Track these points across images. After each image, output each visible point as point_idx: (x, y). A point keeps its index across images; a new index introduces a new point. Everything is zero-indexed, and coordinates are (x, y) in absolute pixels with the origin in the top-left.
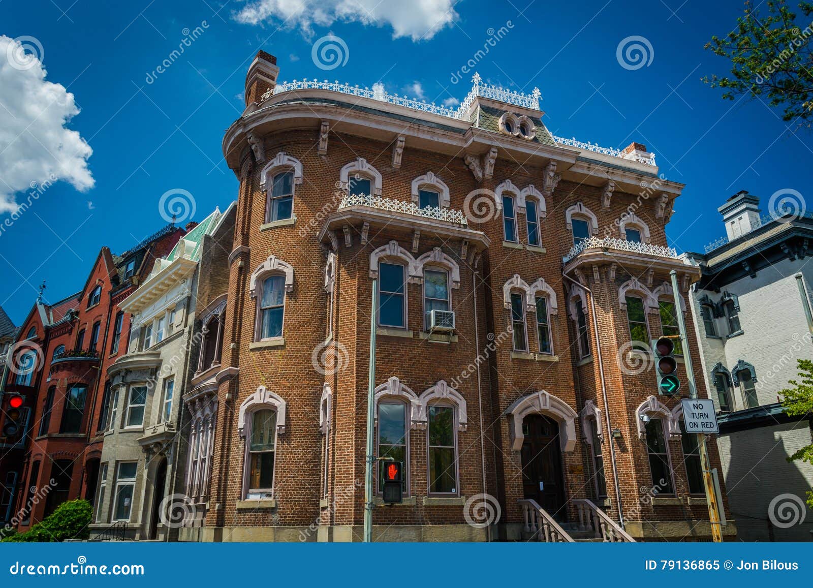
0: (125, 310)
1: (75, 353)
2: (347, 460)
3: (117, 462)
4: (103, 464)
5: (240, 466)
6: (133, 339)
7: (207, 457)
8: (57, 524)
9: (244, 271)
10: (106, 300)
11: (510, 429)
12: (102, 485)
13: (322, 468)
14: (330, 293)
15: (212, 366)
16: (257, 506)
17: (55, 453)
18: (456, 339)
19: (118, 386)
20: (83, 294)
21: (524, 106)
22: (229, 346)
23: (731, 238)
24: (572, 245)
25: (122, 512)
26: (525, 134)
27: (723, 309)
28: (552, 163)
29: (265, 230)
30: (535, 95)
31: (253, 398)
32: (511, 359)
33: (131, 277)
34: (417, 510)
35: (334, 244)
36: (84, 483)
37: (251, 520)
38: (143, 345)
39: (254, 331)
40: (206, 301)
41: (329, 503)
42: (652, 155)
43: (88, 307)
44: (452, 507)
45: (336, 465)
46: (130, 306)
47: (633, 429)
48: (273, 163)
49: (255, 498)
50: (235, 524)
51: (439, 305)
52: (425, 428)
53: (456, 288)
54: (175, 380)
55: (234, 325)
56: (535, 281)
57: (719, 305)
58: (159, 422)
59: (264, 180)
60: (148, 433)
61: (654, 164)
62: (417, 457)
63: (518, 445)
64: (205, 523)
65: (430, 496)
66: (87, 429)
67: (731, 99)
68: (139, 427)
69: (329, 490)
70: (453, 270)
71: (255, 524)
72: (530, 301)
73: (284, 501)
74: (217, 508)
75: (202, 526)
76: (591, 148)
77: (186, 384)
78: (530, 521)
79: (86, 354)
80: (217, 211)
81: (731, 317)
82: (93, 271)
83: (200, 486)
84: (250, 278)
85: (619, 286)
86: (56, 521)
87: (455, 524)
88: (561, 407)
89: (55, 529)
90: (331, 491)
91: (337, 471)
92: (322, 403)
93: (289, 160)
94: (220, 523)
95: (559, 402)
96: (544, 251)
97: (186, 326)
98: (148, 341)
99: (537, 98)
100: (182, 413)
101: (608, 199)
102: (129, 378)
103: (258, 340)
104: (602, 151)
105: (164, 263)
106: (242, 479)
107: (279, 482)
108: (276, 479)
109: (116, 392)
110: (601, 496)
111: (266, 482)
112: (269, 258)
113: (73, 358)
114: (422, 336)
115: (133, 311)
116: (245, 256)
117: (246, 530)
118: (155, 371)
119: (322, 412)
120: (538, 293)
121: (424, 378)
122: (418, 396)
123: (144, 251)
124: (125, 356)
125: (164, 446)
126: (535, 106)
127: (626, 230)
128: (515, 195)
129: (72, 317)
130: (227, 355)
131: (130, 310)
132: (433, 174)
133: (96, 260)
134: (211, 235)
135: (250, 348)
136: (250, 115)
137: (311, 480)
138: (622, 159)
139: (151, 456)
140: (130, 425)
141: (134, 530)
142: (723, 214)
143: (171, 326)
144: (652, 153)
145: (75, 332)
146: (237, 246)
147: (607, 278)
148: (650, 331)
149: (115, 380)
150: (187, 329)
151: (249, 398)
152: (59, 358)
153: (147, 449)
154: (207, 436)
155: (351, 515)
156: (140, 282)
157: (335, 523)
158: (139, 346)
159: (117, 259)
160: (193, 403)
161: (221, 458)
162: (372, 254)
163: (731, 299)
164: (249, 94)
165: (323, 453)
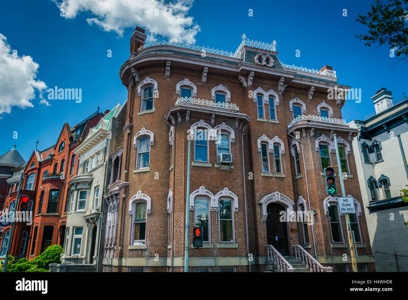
0: (76, 153)
1: (53, 175)
2: (180, 226)
3: (74, 227)
4: (67, 228)
5: (130, 229)
6: (80, 168)
7: (115, 225)
8: (46, 256)
9: (130, 135)
10: (67, 149)
11: (261, 211)
12: (67, 238)
13: (169, 230)
14: (172, 145)
15: (117, 181)
16: (138, 248)
17: (45, 223)
18: (233, 167)
19: (73, 191)
20: (56, 145)
21: (268, 49)
22: (124, 172)
23: (377, 112)
24: (293, 119)
25: (76, 251)
26: (268, 64)
27: (373, 149)
28: (282, 78)
29: (140, 115)
30: (274, 44)
31: (135, 197)
32: (261, 177)
33: (78, 138)
34: (214, 250)
35: (173, 122)
36: (59, 237)
37: (135, 255)
38: (85, 171)
39: (135, 164)
40: (114, 149)
41: (172, 247)
42: (335, 72)
43: (59, 152)
44: (231, 248)
45: (175, 228)
46: (78, 152)
47: (322, 210)
48: (143, 83)
49: (137, 244)
50: (128, 257)
51: (224, 151)
52: (218, 211)
53: (233, 142)
54: (100, 188)
55: (126, 161)
56: (273, 137)
57: (371, 147)
58: (93, 208)
59: (139, 91)
60: (88, 213)
61: (335, 77)
62: (214, 225)
63: (264, 219)
64: (114, 256)
65: (221, 243)
66: (60, 211)
67: (369, 46)
68: (84, 210)
69: (172, 240)
70: (232, 133)
71: (137, 257)
72: (271, 147)
73: (150, 246)
74: (119, 249)
75: (113, 257)
76: (303, 69)
77: (105, 190)
78: (270, 255)
79: (58, 175)
80: (119, 105)
81: (378, 153)
82: (61, 135)
83: (112, 239)
84: (133, 139)
85: (316, 139)
86: (46, 255)
87: (232, 257)
88: (286, 200)
89: (45, 259)
90: (173, 241)
91: (175, 232)
92: (168, 199)
93: (151, 81)
94: (121, 256)
95: (285, 197)
96: (278, 122)
97: (104, 162)
98: (87, 169)
99: (275, 45)
100: (103, 204)
101: (311, 95)
102: (79, 187)
103: (138, 169)
104: (308, 71)
105: (94, 130)
106: (131, 235)
107: (148, 237)
108: (147, 236)
109: (73, 193)
110: (307, 243)
111: (142, 237)
112: (142, 129)
113: (52, 177)
114: (216, 166)
115: (80, 154)
116: (131, 128)
117: (133, 259)
118: (90, 183)
119: (168, 203)
120: (275, 143)
121: (217, 187)
122: (214, 195)
123: (85, 124)
124: (77, 176)
125: (95, 219)
126: (274, 49)
127: (320, 110)
128: (263, 95)
129: (52, 157)
130: (123, 176)
131: (78, 154)
132: (222, 85)
133: (62, 129)
134: (115, 117)
135: (134, 172)
136: (132, 59)
137: (163, 236)
138: (319, 75)
139: (89, 224)
140: (79, 209)
141: (82, 259)
142: (373, 100)
143: (98, 161)
144: (334, 71)
145: (53, 164)
146: (127, 123)
147: (310, 135)
148: (331, 161)
149: (72, 188)
150: (105, 163)
151: (134, 197)
152: (46, 177)
153: (88, 221)
154: (115, 214)
155: (182, 253)
156: (83, 140)
157: (174, 256)
158: (83, 171)
159: (72, 129)
160: (108, 198)
161: (121, 225)
162: (191, 127)
163: (377, 144)
164: (132, 48)
165: (169, 223)
